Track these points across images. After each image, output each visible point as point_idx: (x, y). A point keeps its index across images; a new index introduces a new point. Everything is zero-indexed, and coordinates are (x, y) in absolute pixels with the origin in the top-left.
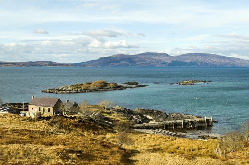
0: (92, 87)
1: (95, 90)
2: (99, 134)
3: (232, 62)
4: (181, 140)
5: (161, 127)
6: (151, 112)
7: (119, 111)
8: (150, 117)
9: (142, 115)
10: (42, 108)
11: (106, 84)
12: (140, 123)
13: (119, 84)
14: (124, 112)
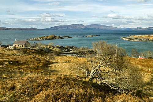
0: (49, 38)
1: (50, 39)
2: (44, 56)
3: (109, 28)
4: (81, 58)
5: (75, 53)
6: (72, 48)
7: (58, 47)
8: (71, 50)
9: (67, 49)
10: (19, 45)
11: (55, 37)
12: (66, 52)
13: (61, 37)
14: (60, 47)
